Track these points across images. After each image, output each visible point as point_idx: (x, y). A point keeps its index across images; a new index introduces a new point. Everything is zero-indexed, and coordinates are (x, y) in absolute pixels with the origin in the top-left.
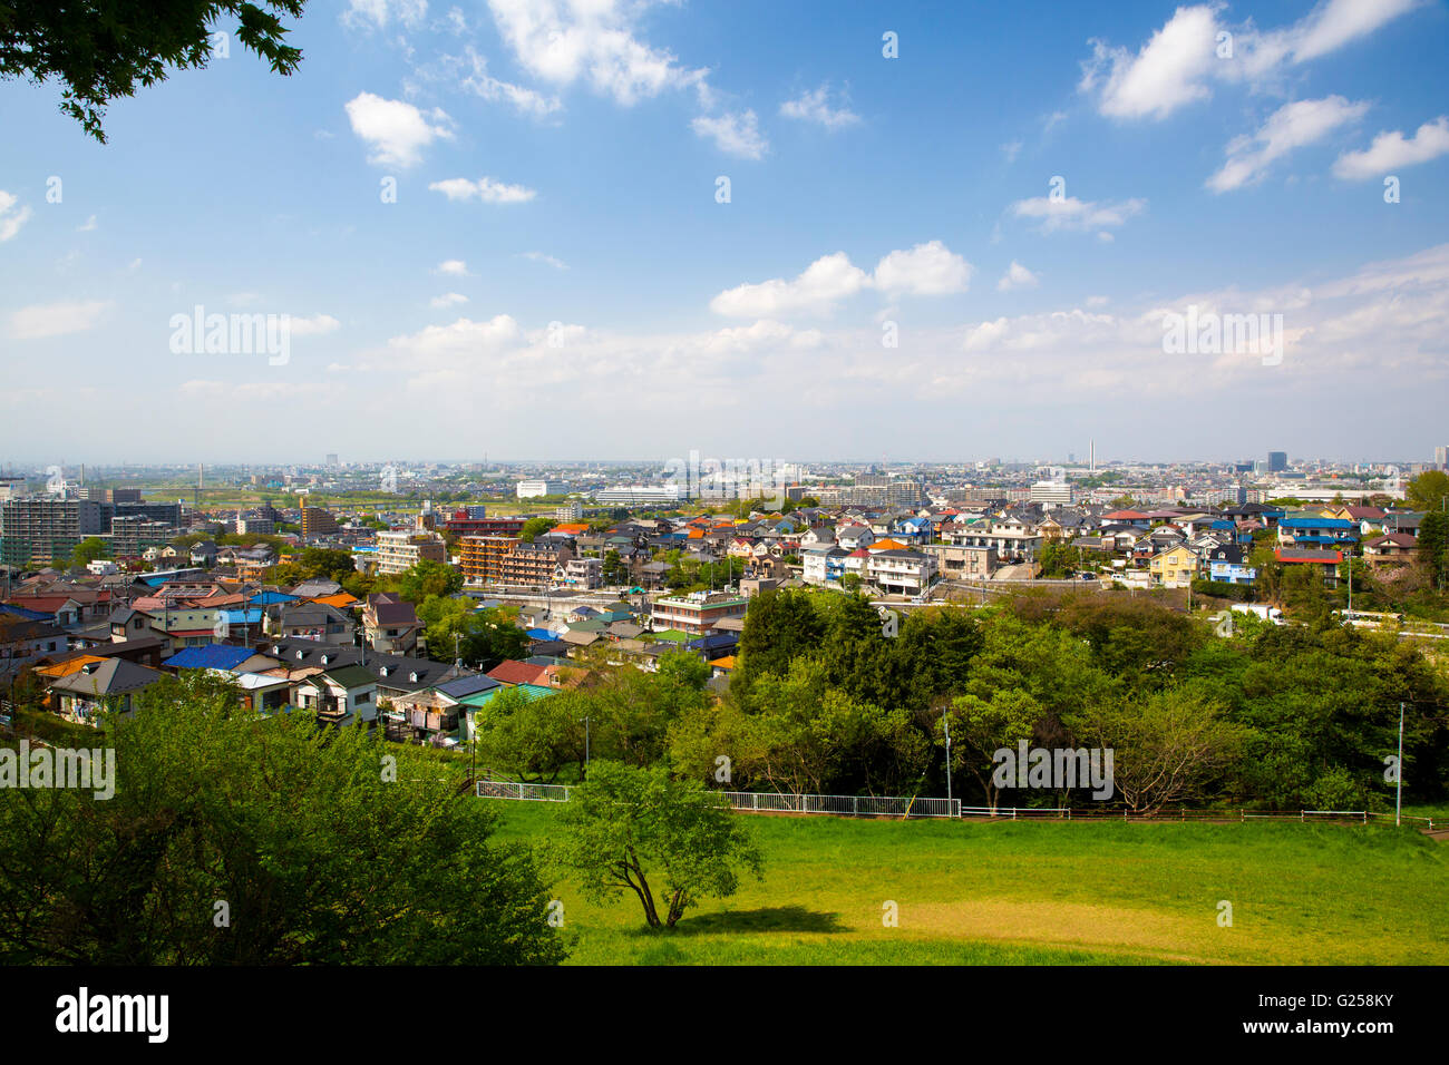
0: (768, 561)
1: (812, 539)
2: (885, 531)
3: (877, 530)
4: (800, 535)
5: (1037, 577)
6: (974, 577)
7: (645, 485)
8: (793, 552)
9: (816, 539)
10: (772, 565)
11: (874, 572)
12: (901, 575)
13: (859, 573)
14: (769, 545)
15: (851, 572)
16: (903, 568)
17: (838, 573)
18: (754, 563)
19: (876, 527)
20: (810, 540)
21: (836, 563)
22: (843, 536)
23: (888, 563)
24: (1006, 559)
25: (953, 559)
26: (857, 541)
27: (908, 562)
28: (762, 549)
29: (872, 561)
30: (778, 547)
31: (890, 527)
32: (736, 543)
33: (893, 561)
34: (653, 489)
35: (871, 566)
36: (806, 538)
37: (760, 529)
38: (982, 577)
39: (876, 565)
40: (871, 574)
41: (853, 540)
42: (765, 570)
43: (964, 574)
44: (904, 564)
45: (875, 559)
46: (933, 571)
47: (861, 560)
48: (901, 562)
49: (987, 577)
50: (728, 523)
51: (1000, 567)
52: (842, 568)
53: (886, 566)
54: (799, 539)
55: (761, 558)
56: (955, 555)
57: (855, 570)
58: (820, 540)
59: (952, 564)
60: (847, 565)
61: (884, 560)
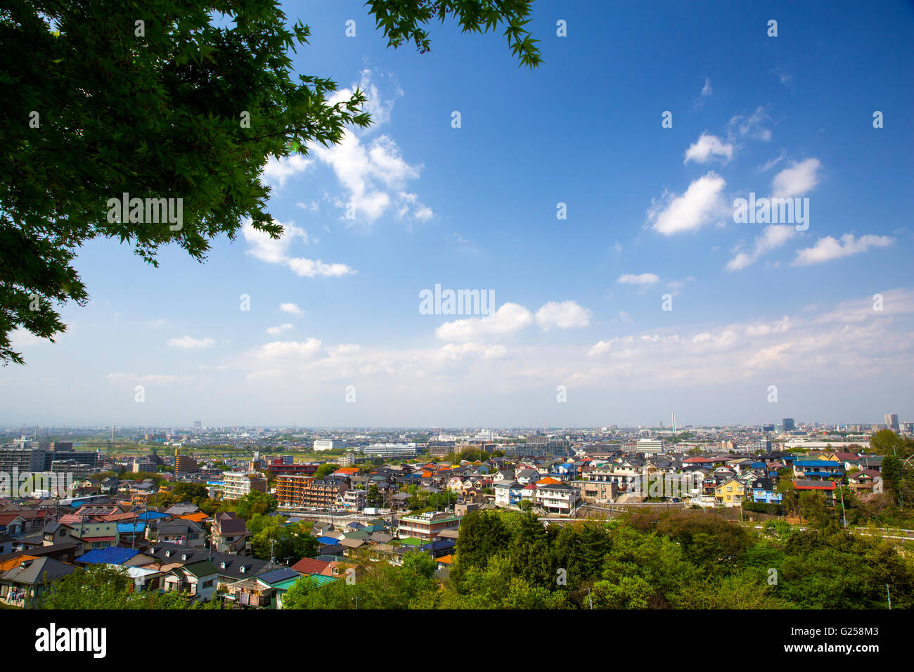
0: (472, 492)
1: (500, 477)
2: (546, 472)
3: (541, 471)
4: (493, 475)
5: (644, 501)
6: (604, 501)
7: (395, 443)
8: (489, 486)
9: (503, 477)
10: (475, 495)
11: (540, 499)
12: (558, 500)
13: (530, 500)
14: (473, 481)
15: (526, 499)
16: (557, 496)
17: (517, 500)
18: (464, 494)
19: (541, 469)
20: (498, 479)
21: (516, 493)
22: (520, 475)
23: (549, 493)
24: (623, 489)
25: (590, 490)
26: (529, 479)
27: (561, 492)
28: (469, 484)
29: (539, 491)
30: (479, 483)
31: (550, 470)
32: (452, 480)
33: (552, 491)
34: (400, 445)
35: (538, 495)
36: (496, 477)
37: (467, 471)
38: (609, 501)
39: (541, 494)
40: (538, 500)
41: (526, 478)
42: (471, 498)
43: (597, 500)
44: (559, 493)
45: (541, 490)
46: (578, 498)
47: (532, 491)
48: (557, 492)
49: (612, 501)
50: (447, 467)
51: (620, 494)
52: (520, 496)
53: (547, 495)
54: (492, 478)
55: (468, 490)
56: (591, 487)
57: (528, 497)
58: (506, 478)
59: (589, 493)
60: (523, 495)
61: (546, 491)
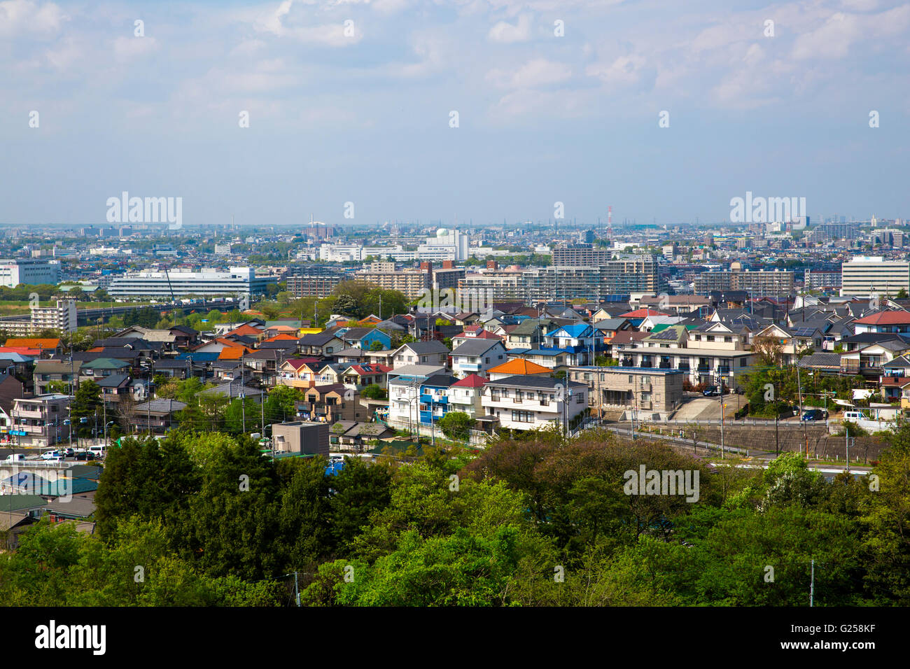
0: (332, 394)
1: (410, 358)
2: (527, 345)
3: (514, 344)
4: (392, 353)
5: (739, 416)
6: (644, 416)
7: (197, 268)
8: (378, 379)
9: (416, 358)
10: (339, 402)
11: (492, 410)
12: (532, 413)
13: (468, 412)
14: (340, 369)
15: (458, 410)
16: (532, 404)
17: (440, 412)
18: (312, 399)
19: (514, 338)
20: (407, 361)
21: (435, 395)
22: (463, 352)
23: (513, 395)
24: (700, 389)
25: (612, 388)
26: (479, 361)
27: (541, 394)
28: (329, 375)
29: (488, 392)
30: (353, 372)
31: (536, 339)
32: (290, 367)
33: (519, 392)
34: (209, 274)
35: (486, 401)
36: (401, 358)
37: (333, 343)
38: (657, 417)
39: (493, 399)
40: (487, 413)
41: (473, 359)
42: (328, 409)
43: (629, 412)
44: (536, 397)
45: (493, 390)
46: (581, 408)
47: (472, 392)
48: (531, 395)
49: (664, 416)
50: (289, 333)
51: (687, 400)
52: (444, 404)
53: (507, 401)
54: (391, 359)
55: (323, 390)
56: (617, 381)
57: (463, 407)
58: (423, 361)
59: (620, 397)
60: (451, 400)
61: (505, 391)
